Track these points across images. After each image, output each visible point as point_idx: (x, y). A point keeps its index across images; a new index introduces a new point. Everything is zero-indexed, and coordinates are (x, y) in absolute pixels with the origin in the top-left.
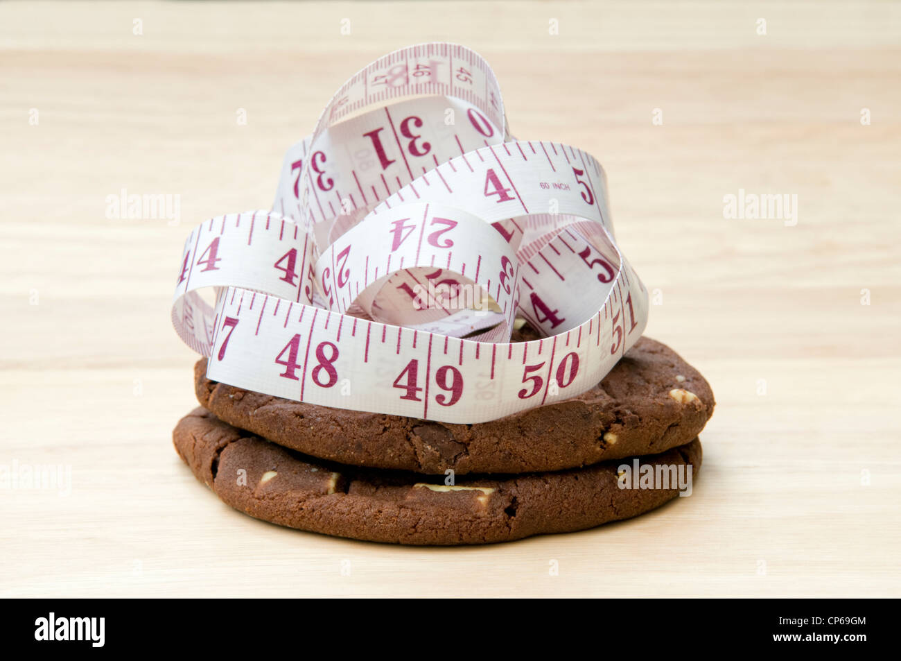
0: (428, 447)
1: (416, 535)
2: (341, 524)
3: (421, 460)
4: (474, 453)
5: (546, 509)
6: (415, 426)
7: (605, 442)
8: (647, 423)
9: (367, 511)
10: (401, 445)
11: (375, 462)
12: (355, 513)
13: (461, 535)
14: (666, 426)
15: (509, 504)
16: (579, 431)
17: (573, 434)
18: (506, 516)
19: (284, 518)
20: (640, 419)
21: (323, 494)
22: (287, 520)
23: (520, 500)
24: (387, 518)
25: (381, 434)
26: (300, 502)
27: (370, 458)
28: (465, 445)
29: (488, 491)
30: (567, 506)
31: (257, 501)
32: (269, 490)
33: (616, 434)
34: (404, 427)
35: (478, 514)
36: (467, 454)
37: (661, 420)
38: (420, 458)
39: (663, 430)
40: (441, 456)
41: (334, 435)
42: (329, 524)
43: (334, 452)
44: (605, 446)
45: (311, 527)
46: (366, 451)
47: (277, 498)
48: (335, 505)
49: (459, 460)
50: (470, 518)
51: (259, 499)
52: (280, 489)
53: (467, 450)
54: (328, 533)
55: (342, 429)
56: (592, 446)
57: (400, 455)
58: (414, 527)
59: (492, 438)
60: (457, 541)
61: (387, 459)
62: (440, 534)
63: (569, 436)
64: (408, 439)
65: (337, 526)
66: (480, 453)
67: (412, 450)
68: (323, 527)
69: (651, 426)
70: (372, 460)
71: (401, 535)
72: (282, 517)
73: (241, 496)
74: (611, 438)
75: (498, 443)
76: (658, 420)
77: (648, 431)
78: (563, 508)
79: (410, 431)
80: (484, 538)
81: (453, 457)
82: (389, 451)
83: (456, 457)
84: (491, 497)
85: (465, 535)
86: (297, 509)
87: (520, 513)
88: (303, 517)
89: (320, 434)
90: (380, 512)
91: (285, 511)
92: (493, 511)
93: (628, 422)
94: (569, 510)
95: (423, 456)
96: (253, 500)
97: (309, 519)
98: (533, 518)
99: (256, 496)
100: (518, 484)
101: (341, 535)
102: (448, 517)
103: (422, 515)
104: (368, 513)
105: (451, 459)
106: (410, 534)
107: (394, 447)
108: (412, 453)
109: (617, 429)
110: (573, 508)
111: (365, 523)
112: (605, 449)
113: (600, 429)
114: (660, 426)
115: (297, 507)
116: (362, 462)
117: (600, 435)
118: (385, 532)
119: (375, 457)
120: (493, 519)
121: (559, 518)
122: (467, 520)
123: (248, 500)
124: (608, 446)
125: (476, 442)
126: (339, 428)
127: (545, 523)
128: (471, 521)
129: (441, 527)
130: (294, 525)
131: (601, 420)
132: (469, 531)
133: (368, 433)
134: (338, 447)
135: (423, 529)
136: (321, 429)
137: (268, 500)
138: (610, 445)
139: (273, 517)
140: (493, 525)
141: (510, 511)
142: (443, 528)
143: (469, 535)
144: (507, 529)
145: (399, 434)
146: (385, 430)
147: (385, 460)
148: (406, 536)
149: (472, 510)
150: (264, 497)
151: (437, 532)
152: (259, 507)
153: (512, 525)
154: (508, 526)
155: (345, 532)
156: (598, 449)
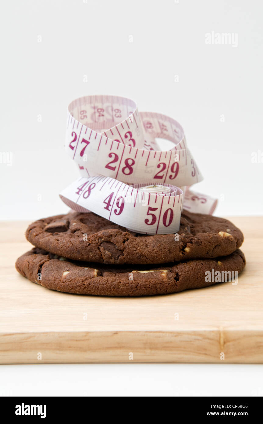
0: (106, 252)
1: (137, 291)
2: (103, 289)
3: (104, 258)
4: (126, 254)
5: (191, 277)
6: (102, 243)
7: (185, 251)
8: (204, 244)
9: (114, 282)
10: (96, 251)
11: (85, 258)
12: (109, 284)
13: (157, 290)
14: (214, 246)
15: (175, 276)
16: (172, 246)
17: (169, 247)
18: (175, 281)
19: (76, 289)
20: (201, 242)
21: (93, 278)
22: (77, 290)
23: (180, 274)
24: (124, 285)
25: (88, 246)
26: (83, 282)
27: (83, 257)
28: (122, 251)
29: (165, 271)
30: (200, 275)
31: (63, 283)
32: (68, 278)
33: (190, 248)
34: (97, 244)
35: (163, 280)
36: (123, 255)
37: (211, 243)
38: (103, 257)
39: (212, 247)
40: (112, 256)
41: (69, 247)
42: (97, 290)
43: (69, 254)
44: (185, 253)
45: (89, 292)
46: (81, 254)
47: (72, 281)
48: (100, 281)
49: (120, 258)
50: (160, 282)
51: (63, 282)
52: (73, 277)
53: (123, 254)
54: (97, 294)
55: (72, 245)
56: (178, 253)
57: (95, 256)
58: (136, 287)
59: (133, 248)
60: (155, 293)
61: (90, 257)
62: (148, 289)
63: (167, 248)
64: (99, 248)
65: (101, 291)
66: (128, 255)
67: (100, 253)
68: (94, 292)
69: (206, 245)
70: (84, 258)
71: (130, 291)
72: (75, 289)
73: (54, 283)
74: (187, 249)
75: (136, 250)
76: (210, 243)
77: (205, 247)
78: (198, 277)
79: (99, 245)
80: (166, 291)
81: (117, 256)
82: (90, 254)
83: (118, 256)
84: (167, 274)
85: (159, 289)
86: (82, 285)
87: (180, 279)
88: (85, 288)
89: (64, 247)
90: (120, 282)
91: (76, 286)
92: (169, 279)
93: (195, 242)
94: (201, 277)
95: (104, 256)
96: (61, 283)
97: (88, 288)
98: (186, 281)
99: (62, 281)
100: (178, 267)
101: (103, 294)
102: (150, 282)
103: (139, 282)
104: (115, 283)
105: (116, 257)
106: (134, 291)
107: (93, 252)
108: (100, 255)
109: (190, 245)
110: (203, 276)
111: (114, 288)
112: (184, 254)
113: (182, 245)
114: (211, 245)
115: (82, 284)
116: (80, 258)
117: (182, 248)
118: (123, 291)
119: (85, 256)
120: (170, 282)
121: (197, 281)
122: (159, 283)
123: (58, 283)
124: (186, 253)
125: (126, 250)
126: (71, 244)
127: (191, 283)
128: (160, 283)
129: (148, 287)
130: (81, 292)
131: (182, 242)
132: (160, 288)
133: (82, 246)
134: (70, 252)
135: (140, 288)
136: (65, 245)
137: (68, 282)
138: (186, 252)
139: (71, 289)
140: (170, 285)
141: (176, 279)
142: (149, 287)
143: (160, 289)
144: (176, 286)
145: (95, 246)
146: (89, 245)
147: (89, 258)
148: (133, 292)
149: (160, 279)
150: (66, 281)
151: (146, 289)
152: (64, 286)
153: (178, 285)
154: (176, 285)
155: (105, 293)
156: (181, 254)
